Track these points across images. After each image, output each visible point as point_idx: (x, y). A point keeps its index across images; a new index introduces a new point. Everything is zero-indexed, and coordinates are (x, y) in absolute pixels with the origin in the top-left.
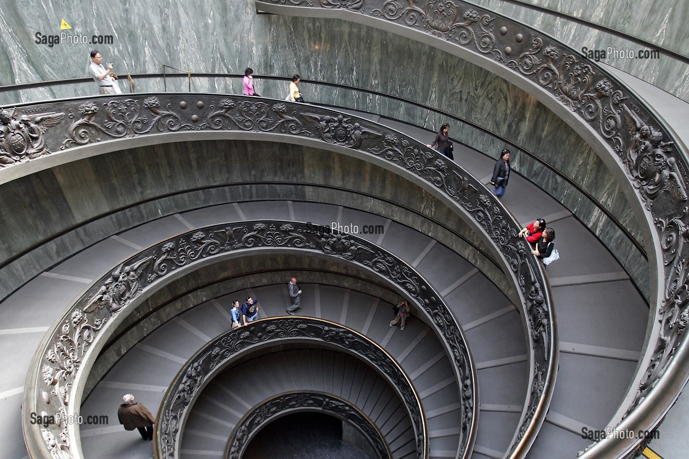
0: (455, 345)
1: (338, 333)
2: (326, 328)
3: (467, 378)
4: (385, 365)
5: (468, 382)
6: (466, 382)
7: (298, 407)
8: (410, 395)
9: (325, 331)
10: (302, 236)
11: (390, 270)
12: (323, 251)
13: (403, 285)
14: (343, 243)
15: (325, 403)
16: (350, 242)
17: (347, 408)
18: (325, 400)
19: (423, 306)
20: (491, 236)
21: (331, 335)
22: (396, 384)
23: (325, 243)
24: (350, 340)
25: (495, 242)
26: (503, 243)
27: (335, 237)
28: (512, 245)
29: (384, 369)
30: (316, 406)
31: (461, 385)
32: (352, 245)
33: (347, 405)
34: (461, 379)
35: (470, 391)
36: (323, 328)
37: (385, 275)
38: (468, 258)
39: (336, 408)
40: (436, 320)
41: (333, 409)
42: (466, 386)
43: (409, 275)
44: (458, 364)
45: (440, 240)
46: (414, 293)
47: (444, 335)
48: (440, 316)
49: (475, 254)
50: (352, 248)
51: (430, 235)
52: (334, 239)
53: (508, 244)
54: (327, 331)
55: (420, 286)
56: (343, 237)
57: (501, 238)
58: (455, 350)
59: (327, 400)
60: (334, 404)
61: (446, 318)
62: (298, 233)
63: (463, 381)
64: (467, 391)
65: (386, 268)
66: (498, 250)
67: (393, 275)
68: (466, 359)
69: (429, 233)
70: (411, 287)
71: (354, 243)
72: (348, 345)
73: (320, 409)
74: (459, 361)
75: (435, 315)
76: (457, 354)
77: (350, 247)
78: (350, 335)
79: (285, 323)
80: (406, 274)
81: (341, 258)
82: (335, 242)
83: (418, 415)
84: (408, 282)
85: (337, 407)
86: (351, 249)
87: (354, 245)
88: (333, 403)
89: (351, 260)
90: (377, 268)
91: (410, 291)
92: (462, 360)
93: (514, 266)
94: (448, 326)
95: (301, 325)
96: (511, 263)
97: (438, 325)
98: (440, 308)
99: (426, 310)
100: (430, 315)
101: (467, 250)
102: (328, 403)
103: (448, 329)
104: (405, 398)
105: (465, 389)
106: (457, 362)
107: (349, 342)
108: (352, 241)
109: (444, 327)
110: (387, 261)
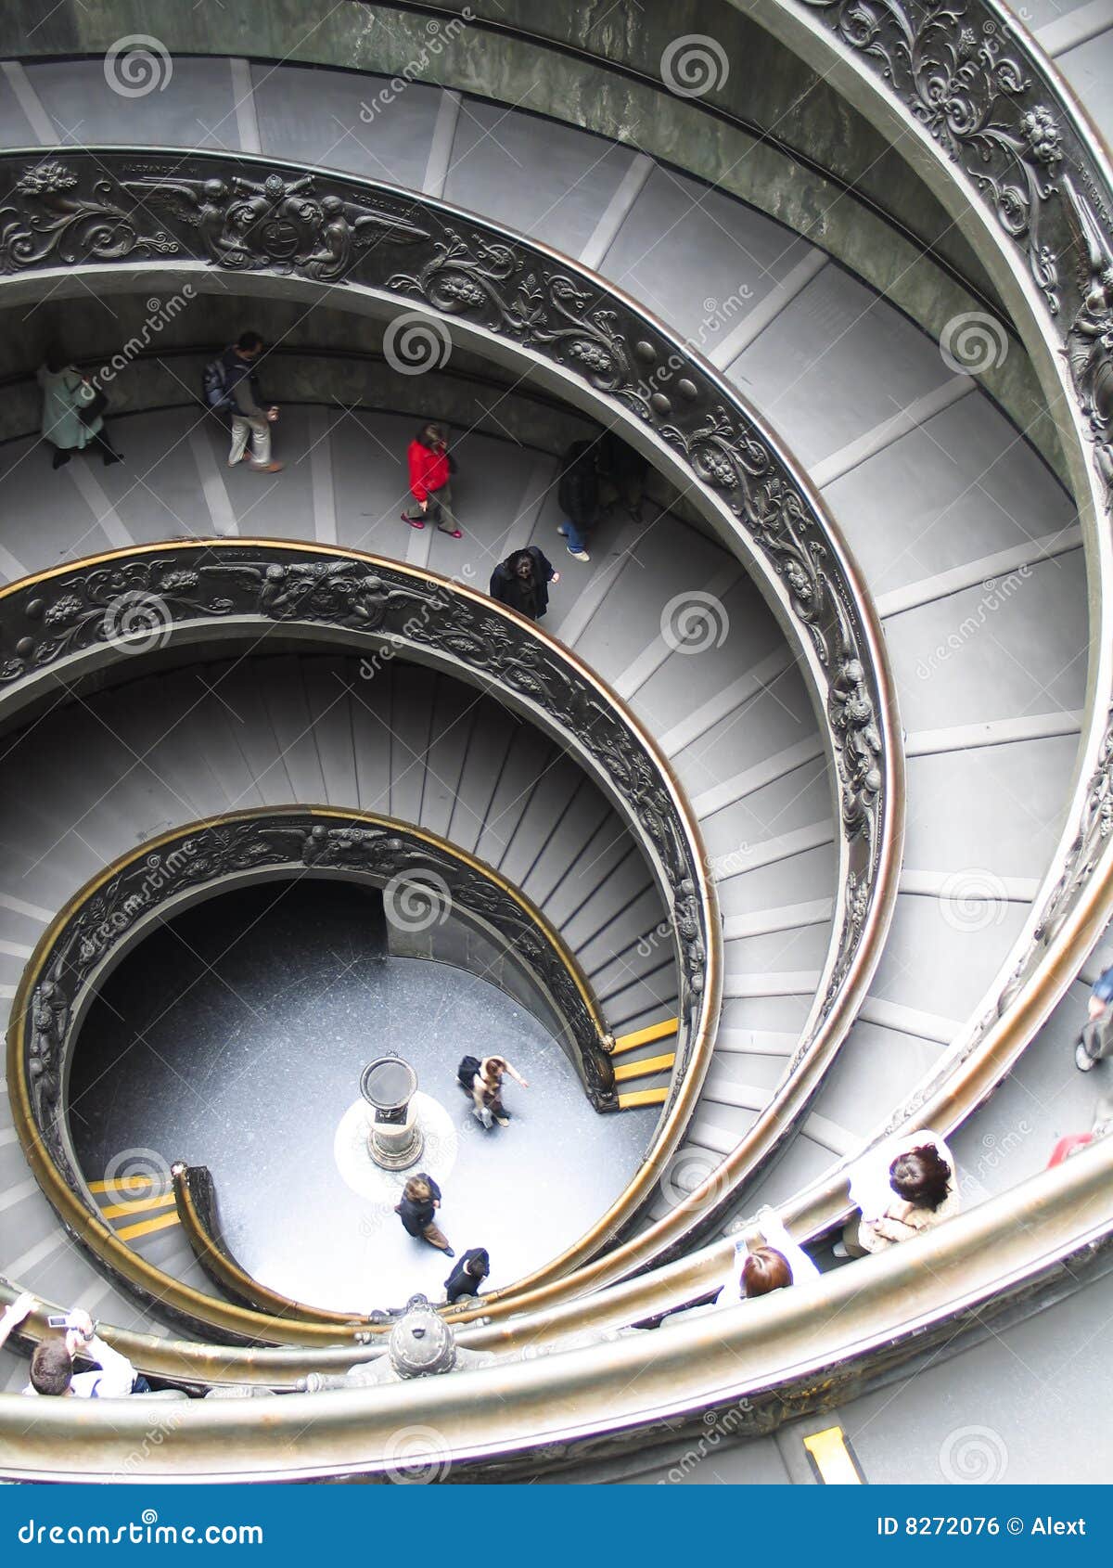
0: (789, 547)
1: (322, 581)
2: (275, 570)
3: (848, 656)
4: (517, 667)
5: (855, 669)
6: (845, 668)
7: (217, 875)
8: (627, 754)
9: (273, 580)
10: (115, 209)
11: (498, 299)
12: (215, 260)
13: (557, 349)
14: (294, 212)
15: (310, 840)
16: (324, 206)
17: (396, 843)
18: (309, 833)
19: (646, 421)
20: (909, 104)
21: (295, 591)
22: (566, 725)
23: (217, 222)
24: (373, 598)
25: (927, 125)
26: (960, 124)
27: (257, 193)
28: (1003, 130)
29: (516, 680)
30: (280, 861)
31: (822, 685)
32: (332, 215)
33: (393, 834)
34: (822, 662)
35: (866, 698)
36: (263, 570)
37: (482, 323)
38: (782, 211)
39: (358, 852)
40: (706, 465)
41: (342, 857)
42: (849, 685)
43: (580, 304)
44: (802, 613)
45: (667, 151)
46: (604, 374)
47: (742, 517)
48: (718, 449)
49: (809, 193)
50: (336, 227)
51: (623, 135)
52: (255, 202)
53: (983, 126)
54: (279, 581)
55: (630, 345)
56: (291, 186)
57: (955, 106)
58: (790, 567)
59: (318, 830)
60: (346, 839)
61: (744, 452)
62: (99, 195)
63: (830, 669)
64: (852, 702)
65: (485, 290)
66: (942, 156)
67: (517, 317)
68: (839, 592)
69: (617, 129)
70: (593, 352)
71: (340, 207)
72: (366, 619)
73: (298, 865)
74: (805, 603)
75: (696, 452)
76: (800, 579)
77: (324, 225)
78: (372, 580)
79: (110, 581)
80: (568, 302)
81: (294, 277)
82: (259, 212)
83: (663, 816)
84: (582, 338)
85: (357, 847)
86: (331, 234)
87: (341, 214)
88: (336, 837)
89: (335, 279)
90: (447, 296)
91: (588, 370)
92: (819, 595)
93: (1014, 214)
94: (757, 483)
95: (174, 577)
96: (1000, 204)
97: (715, 483)
98: (718, 416)
99: (660, 434)
100: (680, 450)
101: (777, 180)
102: (322, 841)
103: (753, 493)
104: (607, 766)
105: (840, 694)
106: (799, 608)
107: (369, 605)
108: (331, 200)
109: (740, 486)
110: (488, 262)
